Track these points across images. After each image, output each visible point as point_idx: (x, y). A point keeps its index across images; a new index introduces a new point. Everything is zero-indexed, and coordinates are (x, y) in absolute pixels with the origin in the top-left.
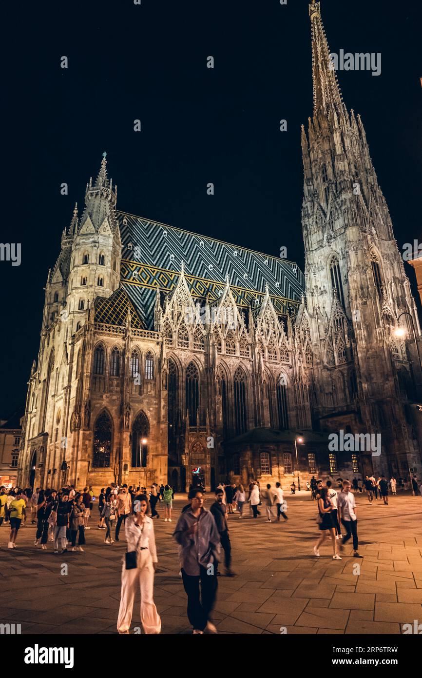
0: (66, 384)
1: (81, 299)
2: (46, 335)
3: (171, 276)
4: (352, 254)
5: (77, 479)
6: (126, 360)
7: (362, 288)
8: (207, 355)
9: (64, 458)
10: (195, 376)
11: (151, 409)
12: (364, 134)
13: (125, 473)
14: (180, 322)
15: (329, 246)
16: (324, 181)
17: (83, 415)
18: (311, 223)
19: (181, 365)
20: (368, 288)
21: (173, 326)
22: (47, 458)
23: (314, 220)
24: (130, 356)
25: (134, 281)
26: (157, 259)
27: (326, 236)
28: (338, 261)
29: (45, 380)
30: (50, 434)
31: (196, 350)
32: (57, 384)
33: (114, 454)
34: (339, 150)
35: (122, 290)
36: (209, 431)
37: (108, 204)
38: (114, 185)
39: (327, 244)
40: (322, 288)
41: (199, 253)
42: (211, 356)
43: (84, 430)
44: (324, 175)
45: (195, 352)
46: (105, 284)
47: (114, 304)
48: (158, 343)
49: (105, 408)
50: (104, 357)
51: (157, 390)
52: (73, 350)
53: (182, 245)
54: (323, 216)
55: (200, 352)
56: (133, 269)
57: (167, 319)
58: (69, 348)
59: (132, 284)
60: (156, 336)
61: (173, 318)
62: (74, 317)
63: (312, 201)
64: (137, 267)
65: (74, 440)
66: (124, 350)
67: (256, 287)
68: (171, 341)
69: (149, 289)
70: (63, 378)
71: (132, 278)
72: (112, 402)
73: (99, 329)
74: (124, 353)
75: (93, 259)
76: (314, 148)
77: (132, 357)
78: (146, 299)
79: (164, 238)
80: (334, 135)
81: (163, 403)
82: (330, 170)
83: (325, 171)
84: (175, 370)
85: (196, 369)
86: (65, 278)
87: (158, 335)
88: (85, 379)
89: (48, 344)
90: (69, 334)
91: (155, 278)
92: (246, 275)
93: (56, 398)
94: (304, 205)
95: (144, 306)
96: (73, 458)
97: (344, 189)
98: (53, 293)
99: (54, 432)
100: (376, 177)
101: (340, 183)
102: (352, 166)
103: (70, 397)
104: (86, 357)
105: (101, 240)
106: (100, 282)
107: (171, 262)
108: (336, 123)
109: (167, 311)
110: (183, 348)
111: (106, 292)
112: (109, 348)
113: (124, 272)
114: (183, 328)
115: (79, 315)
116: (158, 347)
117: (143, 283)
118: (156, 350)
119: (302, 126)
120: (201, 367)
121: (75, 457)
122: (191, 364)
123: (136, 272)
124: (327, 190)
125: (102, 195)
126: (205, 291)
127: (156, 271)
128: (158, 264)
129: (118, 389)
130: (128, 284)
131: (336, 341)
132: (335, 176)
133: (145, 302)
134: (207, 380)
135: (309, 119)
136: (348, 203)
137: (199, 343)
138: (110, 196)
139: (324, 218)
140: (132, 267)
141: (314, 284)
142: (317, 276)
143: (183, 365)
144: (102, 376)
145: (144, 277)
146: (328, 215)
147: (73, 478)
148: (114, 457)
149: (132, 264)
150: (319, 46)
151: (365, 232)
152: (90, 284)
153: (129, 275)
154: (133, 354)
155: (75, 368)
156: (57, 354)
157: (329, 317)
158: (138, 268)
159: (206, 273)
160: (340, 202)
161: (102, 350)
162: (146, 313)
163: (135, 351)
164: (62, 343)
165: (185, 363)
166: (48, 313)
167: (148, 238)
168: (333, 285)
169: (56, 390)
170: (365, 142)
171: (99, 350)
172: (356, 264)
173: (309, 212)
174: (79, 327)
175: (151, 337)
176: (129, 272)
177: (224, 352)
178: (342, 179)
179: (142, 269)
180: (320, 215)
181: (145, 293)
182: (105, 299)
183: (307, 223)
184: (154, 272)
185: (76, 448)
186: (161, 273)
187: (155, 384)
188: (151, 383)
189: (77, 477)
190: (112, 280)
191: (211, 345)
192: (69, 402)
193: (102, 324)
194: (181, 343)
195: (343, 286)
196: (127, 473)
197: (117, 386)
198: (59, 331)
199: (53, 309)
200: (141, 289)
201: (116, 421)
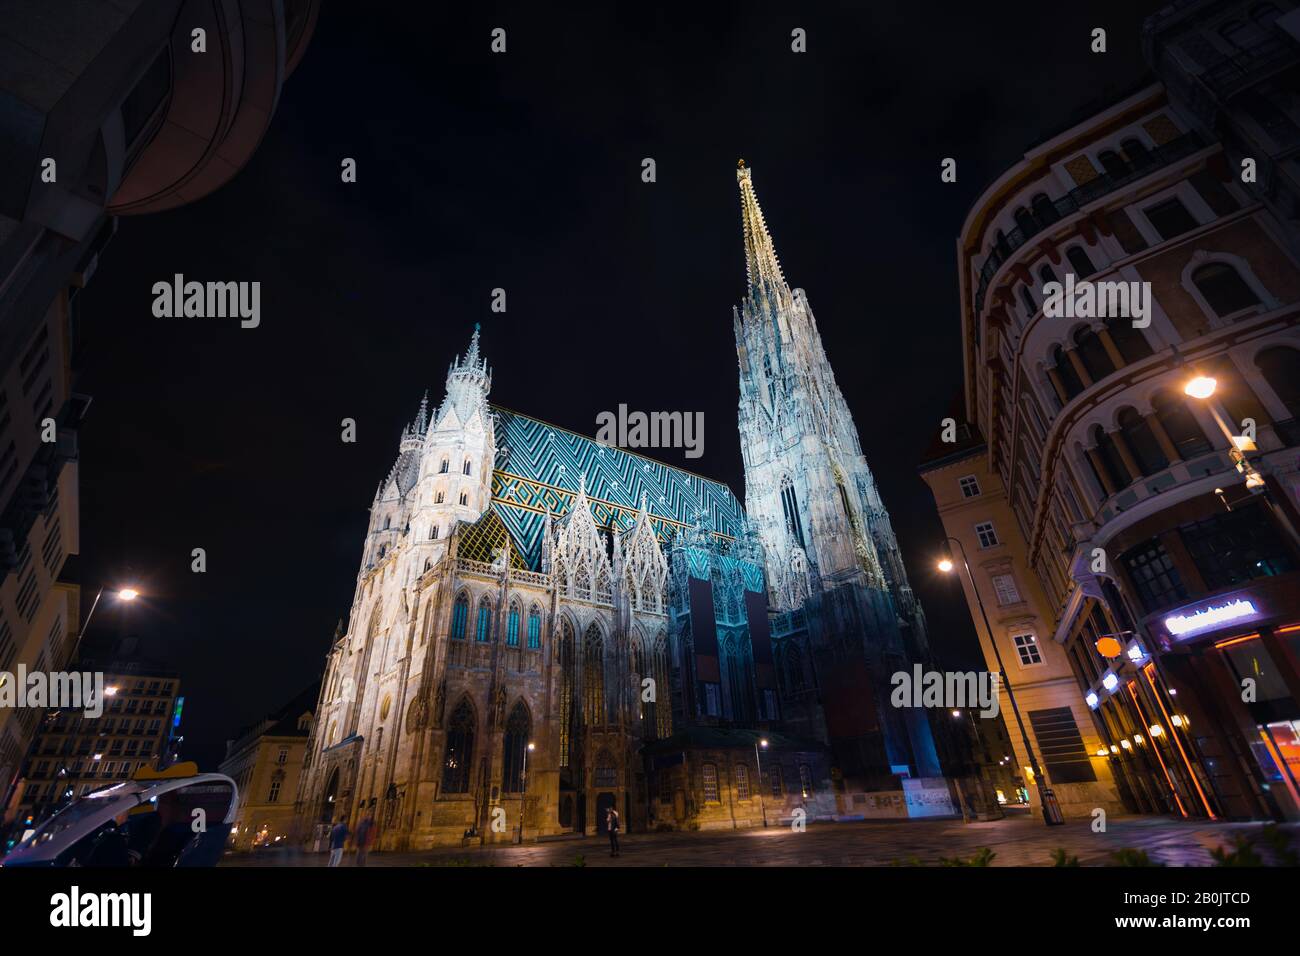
0: (402, 654)
1: (434, 525)
2: (367, 578)
3: (561, 495)
4: (812, 472)
5: (416, 813)
6: (501, 616)
7: (828, 519)
8: (617, 611)
9: (392, 779)
10: (598, 644)
11: (536, 695)
12: (813, 320)
13: (494, 802)
14: (578, 561)
15: (779, 460)
16: (767, 376)
17: (432, 703)
18: (751, 429)
19: (579, 625)
20: (836, 518)
21: (568, 567)
22: (359, 779)
23: (756, 425)
24: (508, 610)
25: (510, 501)
26: (541, 471)
27: (773, 447)
28: (791, 481)
29: (361, 650)
30: (366, 740)
31: (600, 603)
32: (384, 655)
33: (477, 770)
34: (785, 339)
35: (493, 513)
36: (623, 730)
37: (479, 391)
38: (488, 367)
39: (775, 458)
40: (771, 518)
41: (598, 466)
42: (623, 614)
43: (433, 729)
44: (767, 369)
45: (600, 607)
46: (470, 501)
47: (482, 532)
48: (548, 592)
49: (467, 692)
50: (467, 611)
51: (545, 665)
52: (418, 600)
53: (575, 454)
54: (768, 421)
55: (608, 608)
56: (508, 484)
57: (561, 556)
58: (412, 596)
59: (508, 505)
60: (545, 581)
61: (568, 556)
62: (422, 550)
63: (753, 402)
64: (513, 481)
65: (415, 746)
66: (499, 601)
67: (676, 516)
68: (565, 589)
69: (531, 514)
70: (397, 645)
71: (507, 496)
72: (477, 682)
73: (463, 568)
74: (499, 606)
75: (455, 466)
76: (751, 333)
77: (510, 613)
78: (527, 528)
79: (549, 442)
80: (779, 319)
81: (554, 686)
82: (774, 363)
83: (768, 363)
84: (570, 634)
85: (599, 633)
86: (403, 493)
87: (548, 580)
88: (438, 644)
89: (371, 592)
90: (412, 576)
91: (538, 498)
92: (662, 497)
93: (382, 678)
94: (741, 405)
95: (525, 538)
96: (411, 777)
97: (795, 387)
98: (383, 516)
99: (375, 735)
100: (832, 374)
101: (790, 379)
102: (803, 359)
103: (408, 675)
104: (442, 611)
105: (468, 440)
106: (463, 500)
107: (560, 476)
108: (780, 305)
109: (560, 544)
110: (581, 599)
111: (472, 514)
112: (477, 598)
113: (496, 488)
114: (582, 571)
115: (429, 547)
116: (549, 597)
117: (521, 504)
118: (544, 601)
119: (735, 308)
120: (607, 630)
121: (415, 774)
122: (593, 625)
123: (512, 488)
124: (772, 388)
125: (472, 378)
126: (608, 518)
127: (540, 487)
128: (542, 478)
129: (488, 662)
130: (502, 504)
131: (794, 595)
132: (782, 370)
133: (525, 531)
134: (617, 650)
135: (744, 299)
136: (801, 404)
137: (605, 594)
138: (483, 380)
139: (769, 423)
140: (507, 480)
141: (758, 513)
142: (762, 501)
143: (582, 625)
144: (463, 640)
145: (524, 495)
146: (775, 419)
147: (410, 812)
148: (477, 774)
149: (506, 477)
150: (751, 216)
151: (826, 443)
152: (450, 501)
153: (503, 491)
154: (511, 608)
155: (419, 629)
156: (387, 606)
157: (782, 560)
158: (515, 483)
159: (609, 494)
160: (791, 404)
161: (466, 600)
162: (527, 547)
163: (514, 603)
164: (399, 590)
165: (585, 624)
166: (374, 546)
167: (528, 441)
168: (786, 515)
169: (383, 665)
170: (816, 330)
171: (462, 600)
172: (818, 485)
173: (749, 415)
174: (428, 566)
175: (539, 582)
176: (502, 488)
177: (639, 609)
178: (792, 374)
179: (521, 484)
180: (764, 419)
181: (525, 518)
182: (469, 524)
183: (746, 430)
184: (537, 488)
185: (417, 761)
186: (547, 490)
187: (541, 656)
188: (536, 654)
189: (417, 810)
190: (480, 497)
191: (622, 596)
192: (406, 682)
193: (468, 560)
194: (579, 593)
195: (801, 516)
196: (497, 802)
197: (485, 657)
198: (393, 572)
199: (381, 540)
200: (520, 512)
201: (483, 715)
